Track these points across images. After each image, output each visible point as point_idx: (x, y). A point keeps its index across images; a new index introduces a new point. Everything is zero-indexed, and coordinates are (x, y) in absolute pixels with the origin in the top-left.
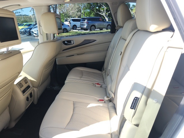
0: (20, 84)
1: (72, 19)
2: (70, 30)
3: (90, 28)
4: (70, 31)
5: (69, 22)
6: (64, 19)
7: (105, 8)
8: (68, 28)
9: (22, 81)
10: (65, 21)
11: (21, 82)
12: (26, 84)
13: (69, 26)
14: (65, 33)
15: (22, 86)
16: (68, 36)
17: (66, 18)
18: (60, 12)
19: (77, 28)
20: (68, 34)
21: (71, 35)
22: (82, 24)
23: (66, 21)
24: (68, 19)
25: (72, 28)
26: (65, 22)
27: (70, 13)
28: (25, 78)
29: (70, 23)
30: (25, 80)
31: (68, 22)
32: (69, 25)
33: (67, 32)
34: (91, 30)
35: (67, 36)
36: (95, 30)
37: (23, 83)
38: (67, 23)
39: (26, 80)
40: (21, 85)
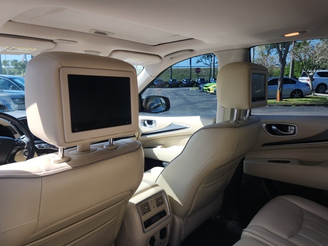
0: (144, 205)
1: (318, 71)
2: (309, 93)
4: (309, 96)
5: (311, 77)
6: (301, 72)
8: (304, 89)
9: (152, 199)
10: (302, 76)
11: (149, 200)
12: (158, 206)
13: (307, 85)
14: (297, 98)
15: (149, 210)
16: (300, 105)
17: (304, 70)
18: (293, 60)
19: (326, 89)
20: (302, 102)
21: (308, 103)
23: (304, 75)
24: (309, 73)
25: (315, 88)
26: (300, 78)
27: (315, 61)
28: (162, 192)
29: (312, 80)
30: (159, 197)
31: (308, 78)
32: (309, 83)
33: (302, 96)
35: (298, 105)
37: (153, 205)
38: (304, 80)
39: (161, 198)
40: (146, 208)
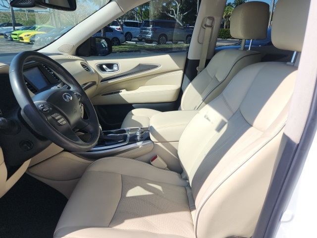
2: (123, 41)
3: (157, 40)
4: (124, 43)
5: (122, 26)
7: (178, 5)
8: (120, 37)
13: (122, 33)
14: (116, 45)
16: (123, 52)
19: (132, 38)
20: (122, 49)
22: (144, 31)
31: (120, 27)
33: (120, 44)
34: (159, 43)
35: (121, 52)
36: (165, 44)
